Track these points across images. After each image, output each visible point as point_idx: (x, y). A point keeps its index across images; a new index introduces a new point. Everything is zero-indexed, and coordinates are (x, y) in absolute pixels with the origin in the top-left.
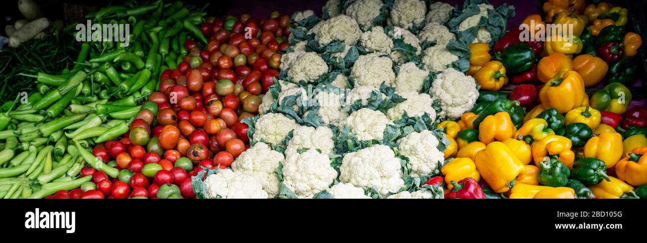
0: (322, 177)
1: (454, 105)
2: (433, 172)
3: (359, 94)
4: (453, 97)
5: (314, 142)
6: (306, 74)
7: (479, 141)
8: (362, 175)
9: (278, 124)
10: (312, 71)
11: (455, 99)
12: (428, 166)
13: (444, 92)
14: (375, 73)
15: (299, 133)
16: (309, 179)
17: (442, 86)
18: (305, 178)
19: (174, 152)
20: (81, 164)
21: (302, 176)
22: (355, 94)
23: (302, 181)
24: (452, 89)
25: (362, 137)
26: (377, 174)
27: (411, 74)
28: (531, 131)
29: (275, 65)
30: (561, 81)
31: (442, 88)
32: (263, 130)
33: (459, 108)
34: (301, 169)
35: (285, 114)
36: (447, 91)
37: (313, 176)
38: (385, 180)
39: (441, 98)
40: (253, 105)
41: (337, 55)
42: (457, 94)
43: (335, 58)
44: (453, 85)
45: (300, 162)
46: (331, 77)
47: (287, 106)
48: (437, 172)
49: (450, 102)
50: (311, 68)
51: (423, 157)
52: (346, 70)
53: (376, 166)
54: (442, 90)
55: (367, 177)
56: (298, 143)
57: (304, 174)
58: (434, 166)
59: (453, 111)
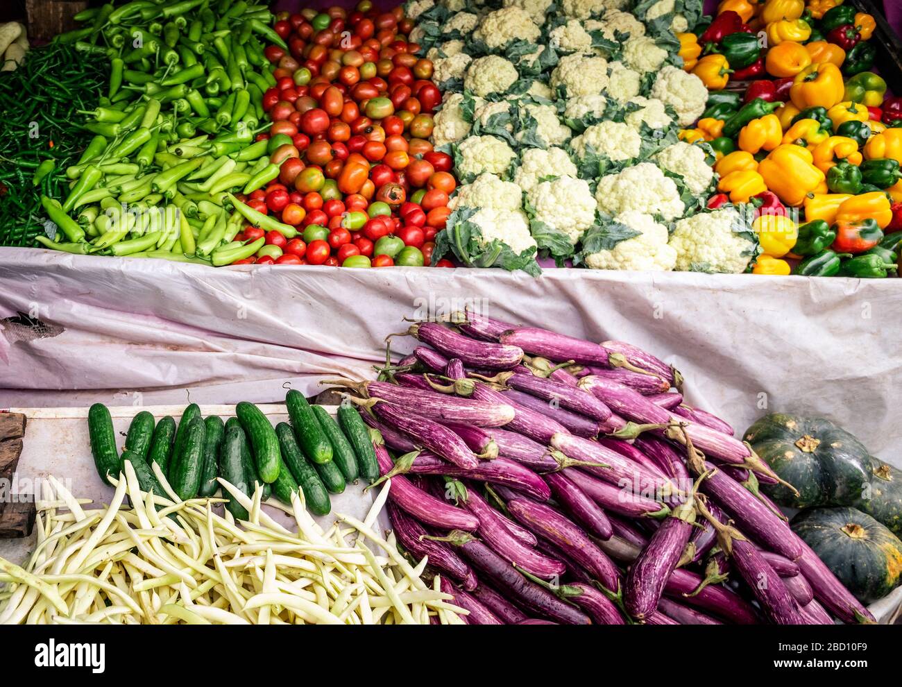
0: (588, 208)
1: (686, 110)
2: (708, 191)
3: (587, 105)
4: (685, 100)
5: (557, 167)
6: (496, 84)
7: (740, 150)
8: (640, 201)
9: (497, 150)
10: (504, 79)
11: (687, 103)
12: (701, 183)
13: (673, 96)
14: (592, 78)
15: (535, 157)
16: (575, 211)
17: (669, 87)
18: (570, 211)
19: (360, 197)
20: (236, 224)
21: (565, 208)
22: (581, 105)
23: (566, 215)
24: (683, 91)
25: (617, 155)
26: (658, 198)
27: (624, 76)
28: (805, 134)
29: (425, 73)
30: (817, 75)
31: (669, 91)
32: (479, 157)
33: (692, 113)
34: (563, 200)
35: (495, 135)
36: (676, 94)
37: (579, 207)
38: (666, 203)
39: (671, 103)
40: (427, 128)
41: (527, 57)
42: (690, 97)
43: (527, 61)
44: (682, 85)
45: (560, 192)
46: (522, 85)
47: (499, 125)
48: (713, 189)
49: (682, 107)
50: (502, 76)
51: (693, 174)
52: (542, 76)
53: (652, 188)
54: (669, 94)
55: (646, 202)
56: (534, 170)
57: (568, 205)
58: (707, 184)
59: (684, 118)
